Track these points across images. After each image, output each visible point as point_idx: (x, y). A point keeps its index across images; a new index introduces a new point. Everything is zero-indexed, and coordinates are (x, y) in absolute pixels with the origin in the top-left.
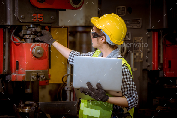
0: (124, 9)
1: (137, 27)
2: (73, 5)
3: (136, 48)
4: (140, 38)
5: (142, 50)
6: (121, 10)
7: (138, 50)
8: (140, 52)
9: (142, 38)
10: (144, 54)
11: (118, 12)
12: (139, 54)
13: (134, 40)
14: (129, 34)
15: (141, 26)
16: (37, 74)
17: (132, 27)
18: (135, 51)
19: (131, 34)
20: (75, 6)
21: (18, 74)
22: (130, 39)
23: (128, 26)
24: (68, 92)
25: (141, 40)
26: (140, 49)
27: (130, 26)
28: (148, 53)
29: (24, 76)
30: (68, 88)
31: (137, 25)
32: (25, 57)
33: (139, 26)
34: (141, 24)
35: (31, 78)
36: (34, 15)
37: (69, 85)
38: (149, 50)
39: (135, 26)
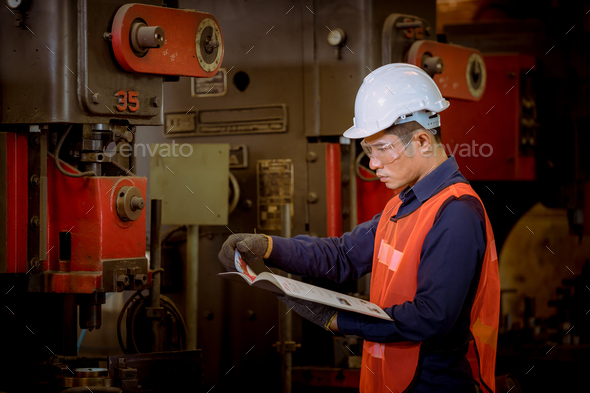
0: (219, 77)
1: (270, 131)
2: (202, 64)
4: (280, 160)
5: (291, 197)
6: (210, 79)
7: (274, 197)
8: (282, 204)
9: (288, 160)
10: (295, 208)
11: (198, 85)
12: (279, 207)
13: (258, 166)
14: (241, 149)
15: (287, 127)
16: (129, 270)
17: (254, 129)
18: (264, 199)
19: (248, 149)
20: (207, 67)
21: (68, 270)
22: (245, 164)
23: (239, 128)
24: (156, 324)
25: (286, 167)
26: (281, 193)
27: (246, 127)
28: (312, 206)
29: (99, 278)
30: (155, 311)
31: (269, 124)
32: (98, 220)
33: (278, 126)
34: (285, 122)
35: (115, 284)
36: (121, 93)
37: (158, 302)
38: (314, 195)
39: (264, 128)
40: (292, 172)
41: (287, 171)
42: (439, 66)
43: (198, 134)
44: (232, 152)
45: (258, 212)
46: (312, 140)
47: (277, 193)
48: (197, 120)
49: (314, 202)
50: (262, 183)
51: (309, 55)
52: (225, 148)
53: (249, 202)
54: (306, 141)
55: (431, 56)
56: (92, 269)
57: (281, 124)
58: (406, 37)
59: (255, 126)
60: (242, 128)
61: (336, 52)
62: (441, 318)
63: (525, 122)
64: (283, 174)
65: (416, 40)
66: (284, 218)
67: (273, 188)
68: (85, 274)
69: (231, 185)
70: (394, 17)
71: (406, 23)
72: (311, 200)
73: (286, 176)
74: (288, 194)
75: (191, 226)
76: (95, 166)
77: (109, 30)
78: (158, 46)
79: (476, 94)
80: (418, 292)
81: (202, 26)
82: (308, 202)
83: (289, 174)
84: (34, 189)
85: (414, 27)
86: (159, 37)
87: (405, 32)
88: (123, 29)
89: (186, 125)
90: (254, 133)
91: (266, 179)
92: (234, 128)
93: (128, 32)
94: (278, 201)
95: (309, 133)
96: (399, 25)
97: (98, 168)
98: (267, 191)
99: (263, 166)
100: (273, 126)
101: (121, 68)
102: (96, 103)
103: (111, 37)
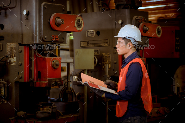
0: (93, 32)
2: (77, 29)
4: (107, 53)
6: (91, 33)
7: (106, 62)
9: (109, 53)
10: (111, 65)
11: (88, 34)
13: (102, 55)
14: (98, 50)
15: (109, 45)
16: (56, 81)
18: (103, 63)
19: (100, 50)
20: (78, 29)
21: (40, 81)
22: (99, 54)
23: (98, 45)
24: (69, 94)
28: (115, 64)
29: (47, 83)
30: (68, 91)
31: (105, 44)
32: (47, 68)
34: (108, 43)
35: (52, 85)
36: (53, 36)
37: (69, 89)
38: (115, 62)
39: (103, 45)
41: (109, 56)
42: (147, 29)
43: (88, 46)
44: (95, 51)
45: (102, 66)
46: (115, 48)
47: (107, 61)
48: (88, 43)
49: (116, 63)
50: (103, 59)
51: (114, 26)
52: (93, 50)
53: (100, 63)
54: (113, 48)
55: (145, 26)
56: (45, 81)
58: (139, 22)
59: (101, 44)
61: (120, 26)
62: (132, 95)
63: (176, 43)
65: (142, 22)
66: (106, 68)
67: (106, 60)
68: (44, 82)
69: (95, 59)
70: (135, 17)
71: (139, 18)
74: (109, 62)
75: (85, 70)
76: (48, 54)
77: (50, 20)
78: (62, 24)
79: (159, 36)
80: (126, 87)
81: (77, 19)
84: (30, 60)
85: (141, 19)
86: (62, 21)
87: (139, 20)
88: (53, 19)
89: (85, 44)
90: (101, 46)
91: (104, 58)
92: (96, 45)
93: (54, 20)
96: (137, 18)
97: (48, 55)
98: (104, 61)
101: (53, 29)
102: (45, 39)
103: (50, 22)
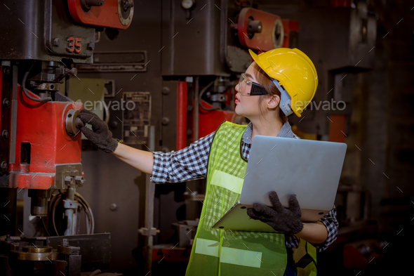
1: (134, 70)
2: (121, 19)
3: (130, 115)
4: (141, 93)
5: (149, 120)
7: (136, 120)
8: (141, 125)
9: (147, 93)
12: (139, 128)
13: (123, 97)
14: (111, 83)
15: (147, 68)
16: (72, 173)
17: (121, 69)
18: (127, 121)
19: (116, 83)
20: (124, 21)
21: (28, 172)
22: (113, 95)
23: (110, 67)
25: (145, 98)
26: (141, 117)
27: (115, 67)
28: (165, 127)
29: (53, 178)
30: (71, 203)
31: (134, 66)
33: (140, 67)
34: (145, 64)
35: (63, 183)
36: (71, 39)
38: (167, 120)
39: (129, 68)
40: (150, 101)
41: (146, 101)
45: (123, 131)
46: (166, 78)
47: (138, 117)
49: (167, 125)
53: (116, 123)
54: (161, 78)
57: (143, 66)
58: (236, 5)
59: (122, 67)
60: (112, 67)
64: (143, 103)
65: (243, 7)
67: (135, 113)
72: (164, 123)
73: (145, 105)
74: (147, 118)
76: (47, 93)
82: (163, 124)
83: (148, 103)
90: (122, 71)
92: (106, 67)
94: (138, 123)
95: (164, 73)
97: (49, 95)
99: (127, 96)
100: (136, 67)
102: (56, 46)
